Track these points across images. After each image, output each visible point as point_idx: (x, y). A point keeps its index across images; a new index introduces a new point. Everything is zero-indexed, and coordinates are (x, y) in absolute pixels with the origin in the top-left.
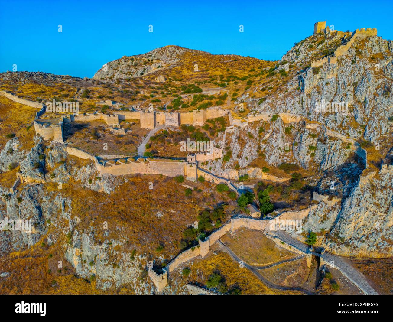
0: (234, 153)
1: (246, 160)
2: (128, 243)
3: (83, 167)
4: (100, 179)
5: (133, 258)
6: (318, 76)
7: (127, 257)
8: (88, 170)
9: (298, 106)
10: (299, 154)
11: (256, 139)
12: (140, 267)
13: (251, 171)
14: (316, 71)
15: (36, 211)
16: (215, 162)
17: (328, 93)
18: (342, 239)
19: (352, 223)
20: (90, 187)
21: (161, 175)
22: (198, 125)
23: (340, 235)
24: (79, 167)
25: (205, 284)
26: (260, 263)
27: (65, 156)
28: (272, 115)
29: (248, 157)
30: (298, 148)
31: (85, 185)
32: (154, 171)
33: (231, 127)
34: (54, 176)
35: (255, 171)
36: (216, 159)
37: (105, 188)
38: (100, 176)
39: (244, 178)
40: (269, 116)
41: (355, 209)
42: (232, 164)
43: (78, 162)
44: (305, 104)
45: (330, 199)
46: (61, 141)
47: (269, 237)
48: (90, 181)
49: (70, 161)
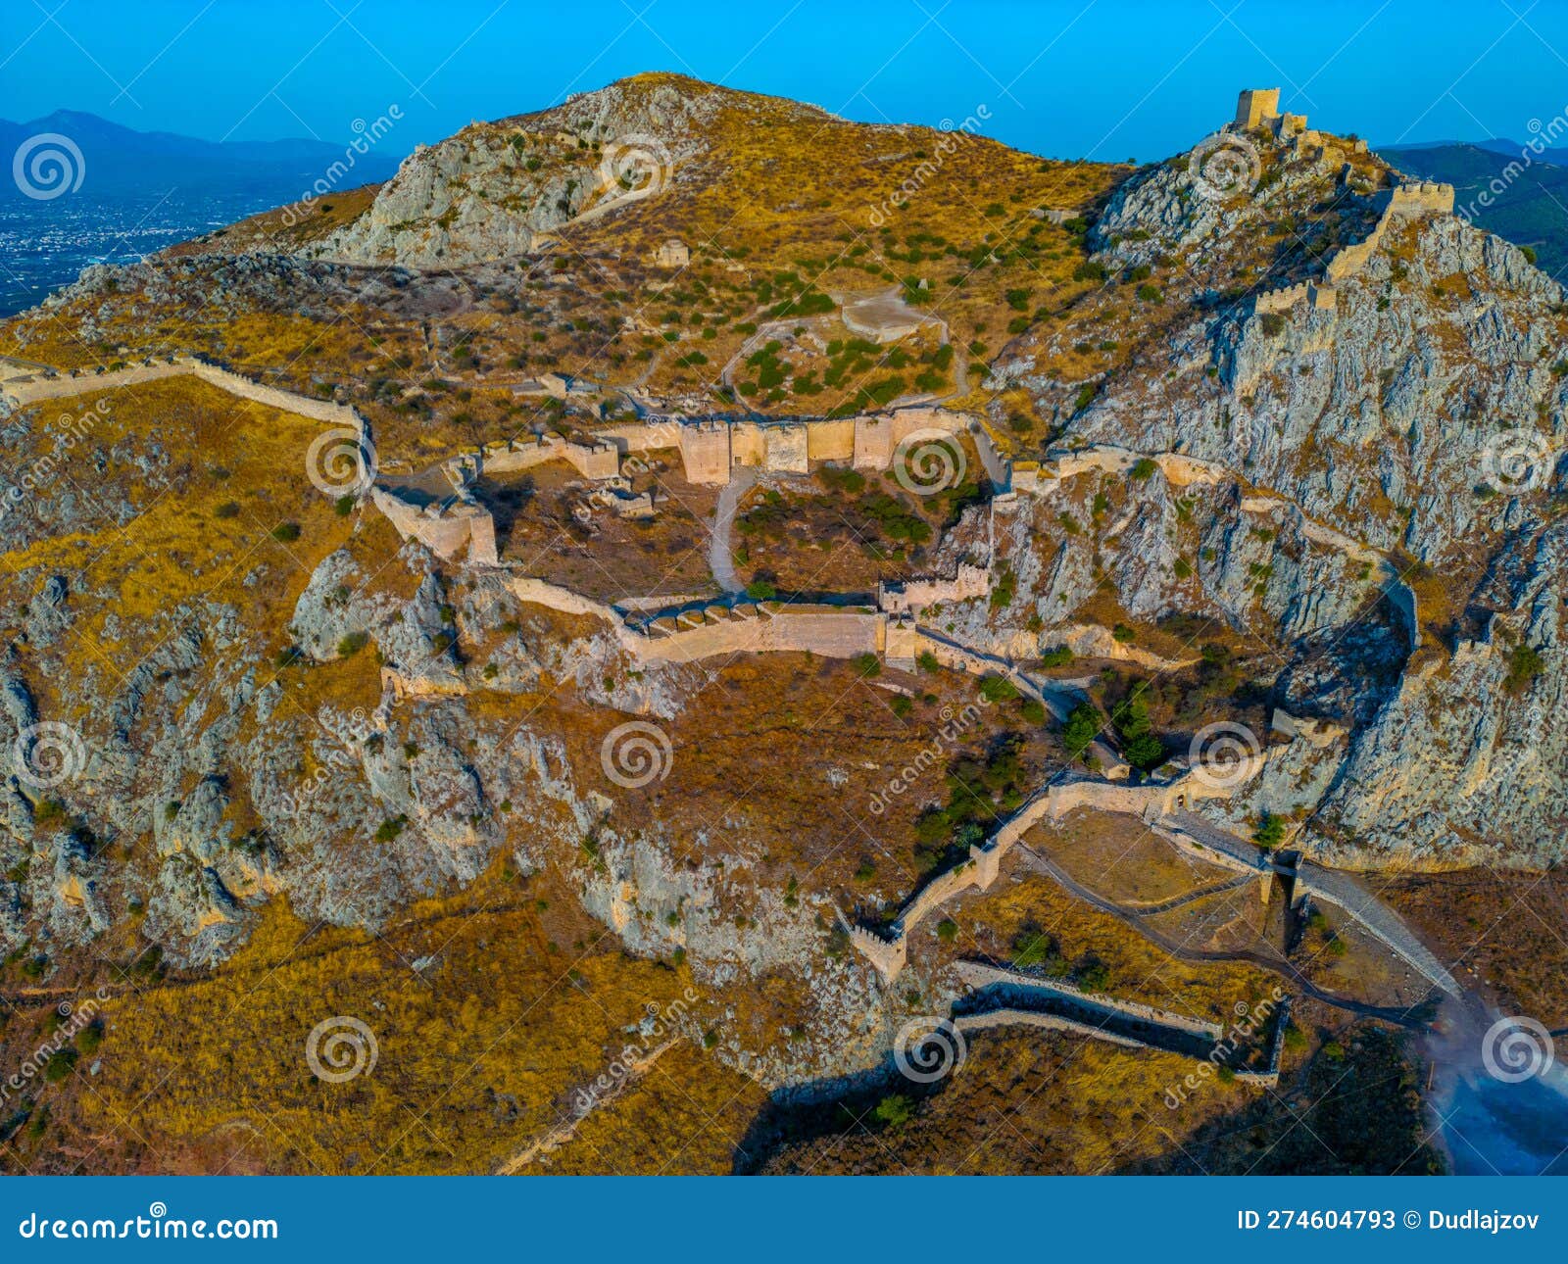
0: (1024, 581)
1: (1060, 603)
2: (770, 862)
3: (580, 641)
4: (639, 676)
5: (791, 901)
6: (1278, 342)
7: (773, 900)
8: (595, 650)
9: (1214, 433)
10: (1218, 587)
11: (1087, 533)
12: (820, 923)
13: (1076, 636)
14: (1272, 325)
15: (468, 781)
16: (964, 607)
17: (1308, 403)
18: (1349, 830)
19: (1377, 791)
20: (610, 701)
21: (808, 654)
22: (869, 464)
23: (1344, 821)
24: (566, 641)
25: (1003, 957)
26: (1142, 898)
27: (510, 604)
28: (1132, 457)
29: (1068, 593)
30: (1218, 569)
31: (592, 695)
32: (786, 643)
33: (1008, 496)
34: (493, 671)
35: (1089, 635)
36: (967, 600)
37: (657, 700)
38: (637, 667)
39: (1055, 657)
40: (1124, 460)
41: (1387, 757)
42: (1019, 613)
43: (560, 627)
44: (1236, 425)
45: (1321, 729)
46: (492, 559)
47: (1161, 832)
48: (609, 684)
49: (531, 622)
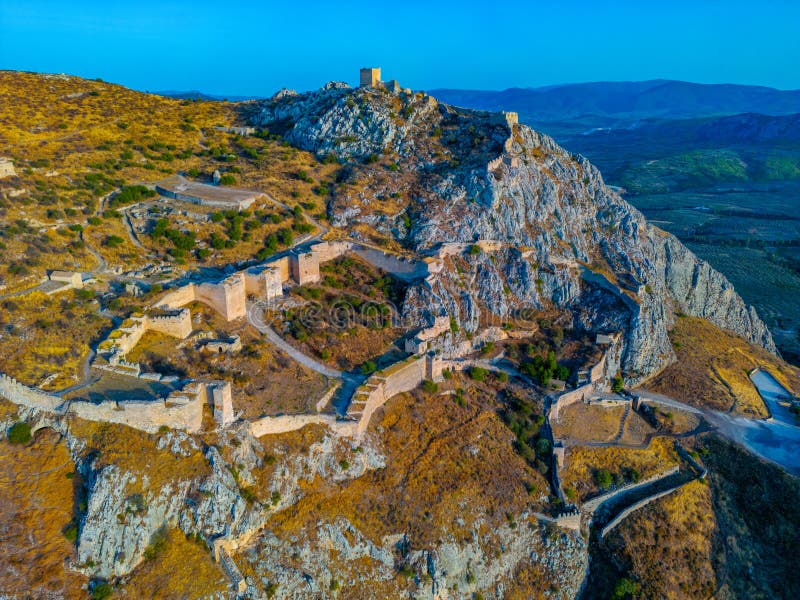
2: (491, 512)
3: (313, 447)
4: (359, 449)
5: (512, 526)
6: (501, 183)
7: (504, 532)
8: (326, 448)
9: (489, 227)
10: (524, 293)
12: (531, 526)
14: (498, 175)
16: (441, 339)
18: (636, 371)
20: (348, 475)
21: (402, 394)
22: (309, 280)
23: (634, 369)
24: (305, 451)
25: (595, 489)
26: (612, 434)
27: (257, 443)
28: (464, 245)
30: (522, 286)
31: (336, 478)
32: (391, 393)
33: (430, 277)
35: (490, 333)
36: (441, 334)
37: (371, 459)
38: (356, 444)
39: (482, 350)
40: (460, 248)
42: (461, 333)
43: (297, 443)
44: (498, 224)
45: (615, 336)
47: (595, 403)
48: (344, 464)
49: (275, 450)
